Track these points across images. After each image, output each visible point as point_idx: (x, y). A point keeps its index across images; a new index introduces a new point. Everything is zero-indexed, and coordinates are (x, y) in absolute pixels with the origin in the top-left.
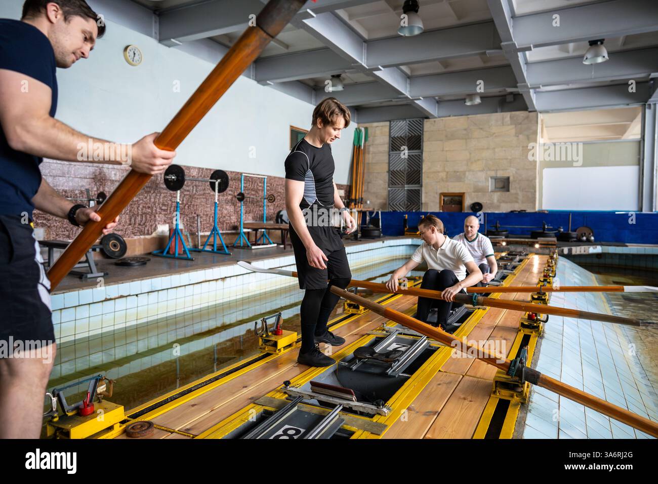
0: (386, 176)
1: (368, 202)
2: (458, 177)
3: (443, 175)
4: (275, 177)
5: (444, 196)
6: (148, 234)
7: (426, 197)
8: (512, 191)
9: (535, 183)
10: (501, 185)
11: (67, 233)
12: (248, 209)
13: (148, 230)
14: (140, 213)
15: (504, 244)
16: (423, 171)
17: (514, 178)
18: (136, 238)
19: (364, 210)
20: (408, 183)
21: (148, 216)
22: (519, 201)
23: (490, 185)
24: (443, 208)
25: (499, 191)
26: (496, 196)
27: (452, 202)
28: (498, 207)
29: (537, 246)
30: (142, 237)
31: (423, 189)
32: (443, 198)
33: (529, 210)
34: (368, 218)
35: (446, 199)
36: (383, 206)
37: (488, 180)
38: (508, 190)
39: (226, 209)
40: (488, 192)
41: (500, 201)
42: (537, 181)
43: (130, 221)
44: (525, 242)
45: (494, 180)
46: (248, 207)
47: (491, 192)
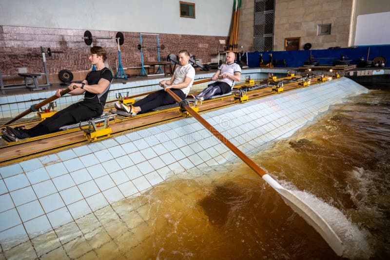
0: (252, 29)
1: (242, 47)
2: (297, 26)
3: (287, 26)
4: (170, 34)
5: (288, 40)
6: (87, 69)
7: (276, 42)
8: (332, 33)
9: (349, 27)
10: (326, 30)
11: (40, 70)
12: (151, 54)
13: (87, 67)
14: (80, 58)
15: (310, 70)
16: (275, 24)
17: (334, 24)
18: (79, 71)
19: (238, 52)
20: (265, 33)
21: (86, 60)
22: (337, 41)
23: (318, 30)
24: (286, 48)
25: (324, 34)
26: (321, 39)
27: (293, 44)
28: (322, 46)
29: (331, 71)
30: (83, 71)
31: (274, 36)
32: (286, 41)
33: (343, 47)
34: (240, 57)
35: (289, 42)
36: (251, 49)
37: (317, 28)
38: (330, 34)
39: (136, 55)
40: (316, 36)
41: (324, 41)
42: (351, 25)
43: (75, 62)
44: (324, 68)
45: (321, 27)
46: (152, 53)
47: (319, 35)
